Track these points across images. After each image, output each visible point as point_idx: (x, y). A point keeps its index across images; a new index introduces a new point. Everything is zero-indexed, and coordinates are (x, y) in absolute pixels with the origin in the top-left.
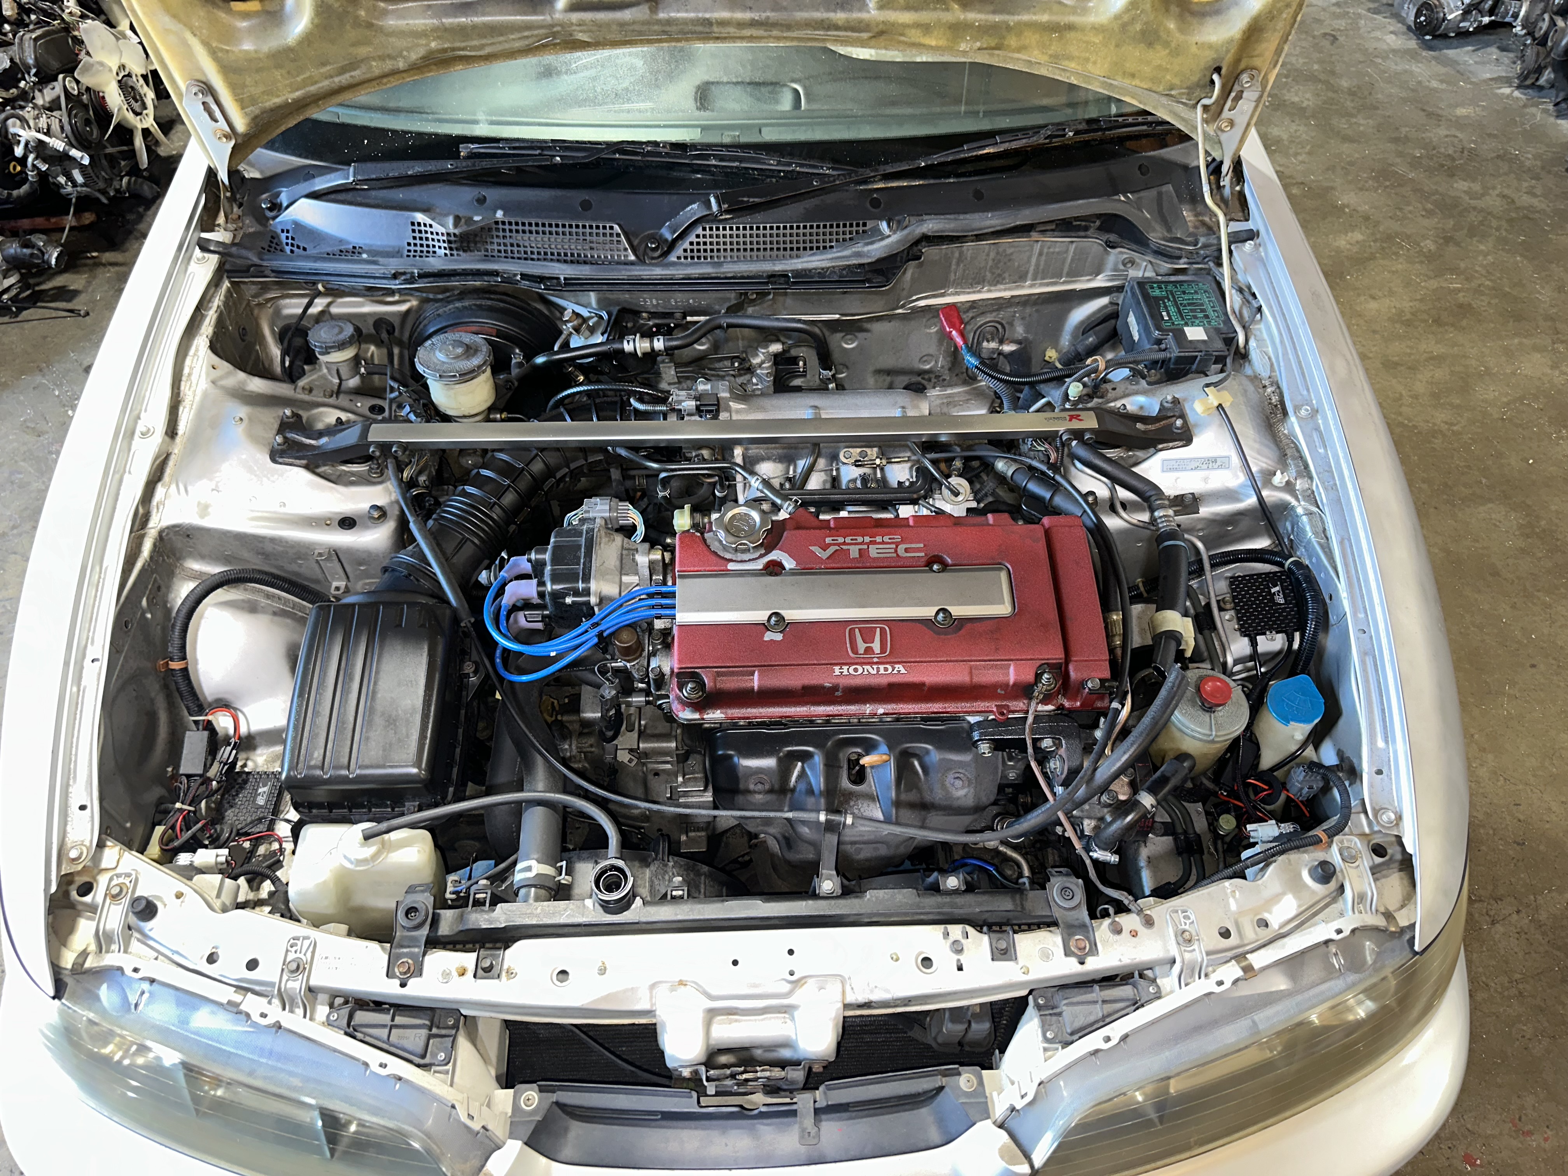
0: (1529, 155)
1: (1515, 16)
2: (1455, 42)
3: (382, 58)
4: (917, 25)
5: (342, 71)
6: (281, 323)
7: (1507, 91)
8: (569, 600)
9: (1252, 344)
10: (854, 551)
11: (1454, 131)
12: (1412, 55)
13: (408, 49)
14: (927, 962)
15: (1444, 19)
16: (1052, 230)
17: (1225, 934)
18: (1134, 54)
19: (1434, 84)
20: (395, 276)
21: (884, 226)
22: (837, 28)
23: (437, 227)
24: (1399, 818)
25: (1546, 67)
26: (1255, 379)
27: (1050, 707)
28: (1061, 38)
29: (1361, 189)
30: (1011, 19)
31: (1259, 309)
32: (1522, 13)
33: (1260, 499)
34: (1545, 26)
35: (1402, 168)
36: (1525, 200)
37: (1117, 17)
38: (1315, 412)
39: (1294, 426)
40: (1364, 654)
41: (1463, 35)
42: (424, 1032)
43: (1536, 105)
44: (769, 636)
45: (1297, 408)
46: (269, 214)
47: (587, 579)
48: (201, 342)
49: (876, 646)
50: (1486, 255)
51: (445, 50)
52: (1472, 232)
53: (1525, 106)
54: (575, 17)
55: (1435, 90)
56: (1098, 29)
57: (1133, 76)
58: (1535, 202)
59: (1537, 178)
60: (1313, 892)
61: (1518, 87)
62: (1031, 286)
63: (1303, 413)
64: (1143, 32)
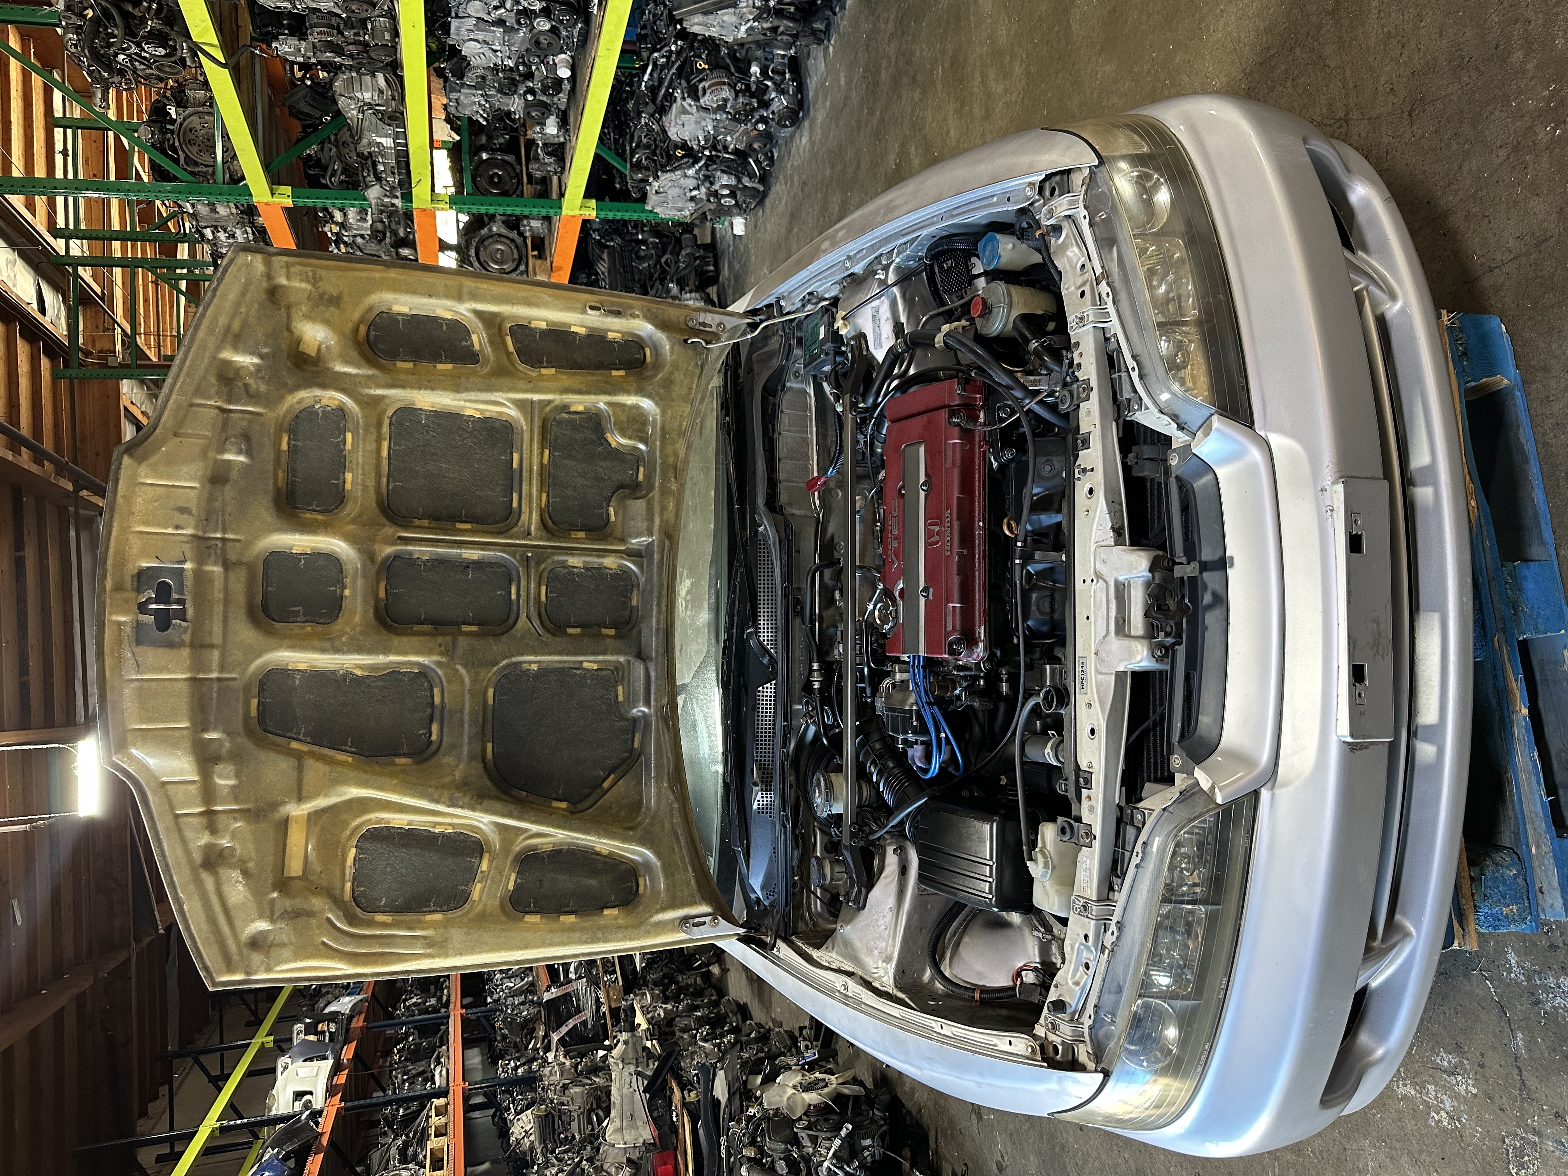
0: (866, 26)
1: (783, 56)
2: (805, 92)
3: (672, 816)
4: (661, 514)
5: (677, 839)
6: (827, 915)
7: (831, 48)
8: (915, 723)
9: (827, 296)
10: (895, 544)
11: (853, 86)
12: (813, 122)
13: (668, 799)
14: (1091, 491)
15: (787, 107)
16: (773, 425)
17: (1083, 294)
18: (678, 391)
19: (828, 104)
20: (785, 827)
21: (761, 529)
22: (662, 558)
23: (759, 797)
24: (1031, 184)
25: (812, 28)
26: (841, 291)
27: (982, 415)
28: (669, 433)
29: (886, 151)
30: (659, 461)
31: (811, 294)
32: (782, 52)
33: (894, 284)
34: (785, 38)
35: (875, 122)
36: (891, 25)
37: (657, 404)
38: (849, 258)
39: (858, 269)
40: (953, 216)
41: (801, 88)
42: (1128, 827)
43: (838, 26)
44: (931, 597)
45: (847, 269)
46: (762, 907)
47: (904, 711)
48: (815, 954)
49: (936, 528)
50: (923, 50)
51: (669, 779)
52: (909, 62)
53: (839, 34)
54: (652, 703)
55: (831, 102)
56: (663, 413)
57: (690, 388)
58: (892, 17)
59: (879, 17)
60: (1067, 236)
61: (829, 41)
62: (811, 433)
63: (848, 265)
64: (665, 387)
